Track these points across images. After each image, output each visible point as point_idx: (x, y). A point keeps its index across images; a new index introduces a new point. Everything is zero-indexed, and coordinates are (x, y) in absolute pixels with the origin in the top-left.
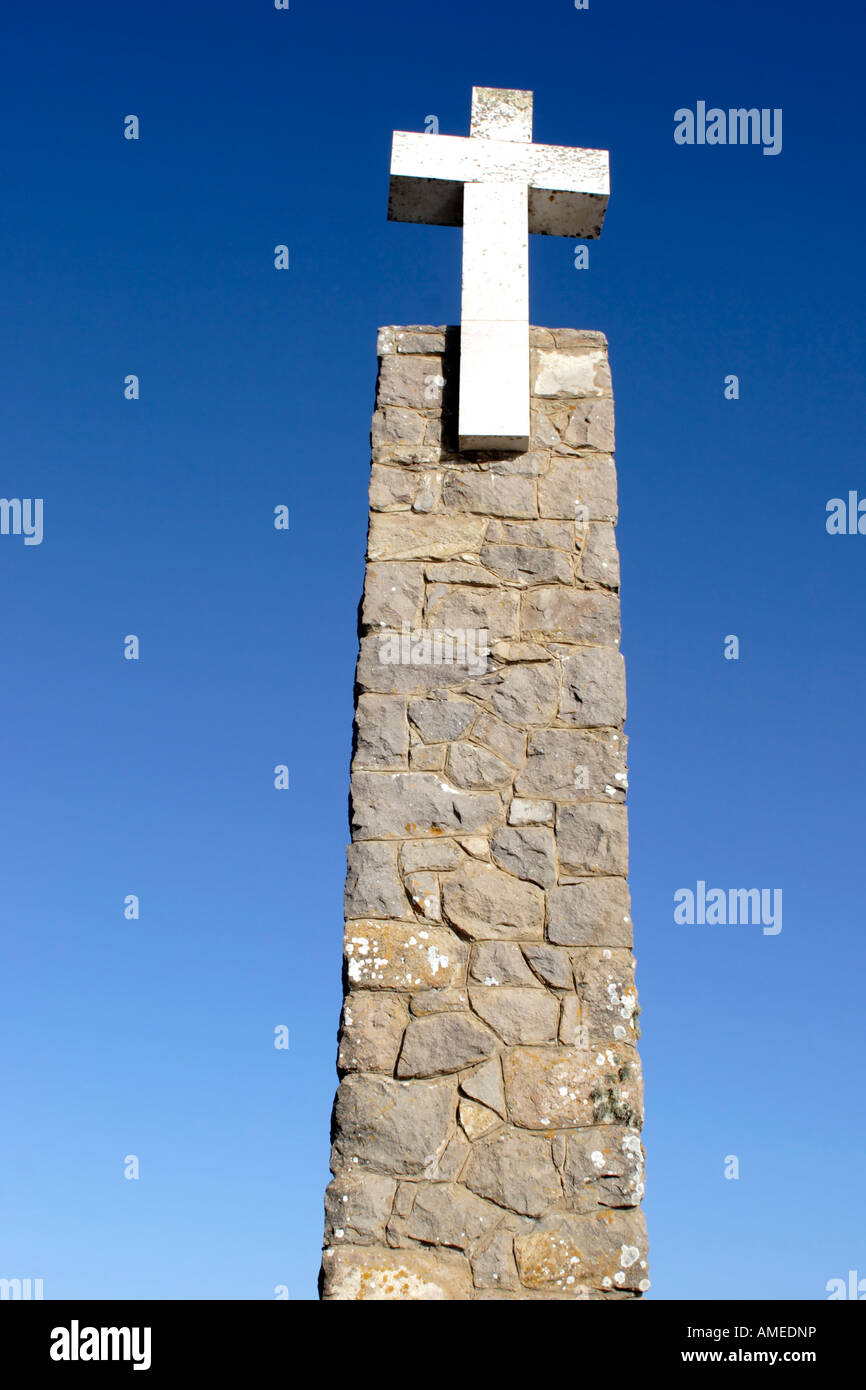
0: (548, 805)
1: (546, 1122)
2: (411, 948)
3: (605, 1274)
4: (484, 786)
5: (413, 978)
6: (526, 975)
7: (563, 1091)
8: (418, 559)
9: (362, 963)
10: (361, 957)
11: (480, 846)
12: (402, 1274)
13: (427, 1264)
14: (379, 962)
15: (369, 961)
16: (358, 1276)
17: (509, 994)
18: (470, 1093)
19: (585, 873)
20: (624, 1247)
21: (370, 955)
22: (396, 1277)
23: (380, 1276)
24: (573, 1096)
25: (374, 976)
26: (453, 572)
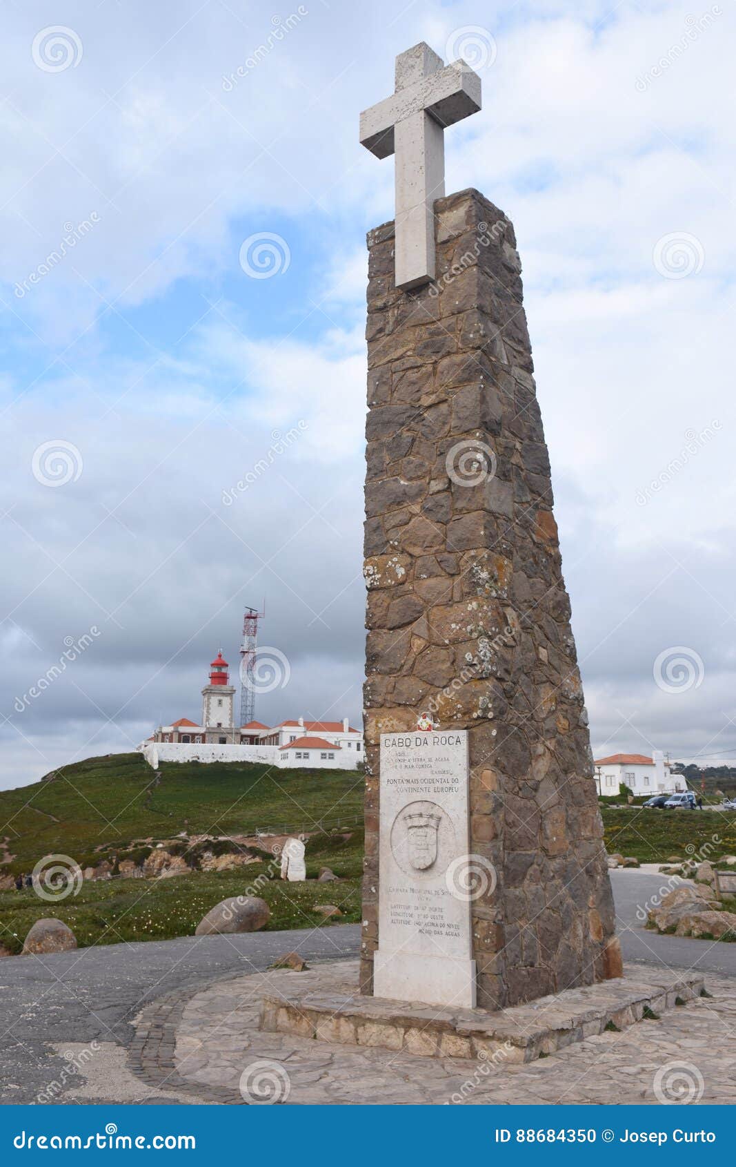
0: (446, 480)
1: (447, 642)
2: (390, 567)
3: (473, 711)
4: (419, 478)
5: (391, 581)
6: (438, 570)
7: (453, 626)
8: (389, 362)
9: (371, 578)
10: (370, 575)
11: (416, 509)
12: (391, 719)
13: (400, 713)
14: (378, 576)
15: (373, 577)
16: (374, 721)
17: (432, 581)
18: (415, 632)
19: (465, 512)
20: (481, 698)
21: (374, 574)
22: (388, 721)
23: (382, 721)
24: (458, 628)
25: (375, 584)
26: (403, 364)
